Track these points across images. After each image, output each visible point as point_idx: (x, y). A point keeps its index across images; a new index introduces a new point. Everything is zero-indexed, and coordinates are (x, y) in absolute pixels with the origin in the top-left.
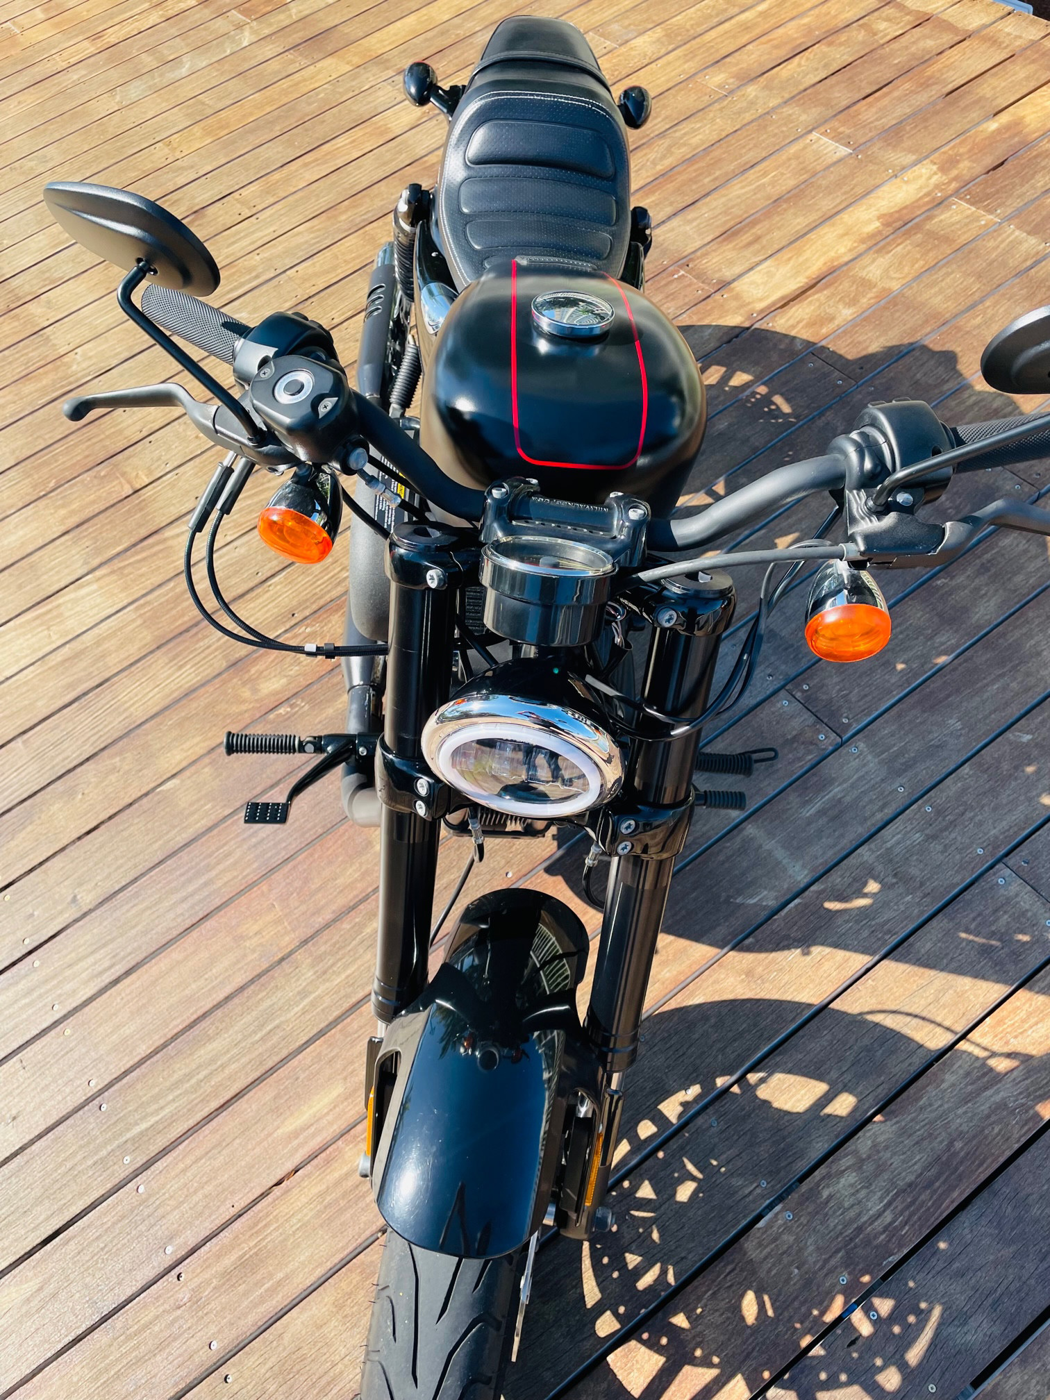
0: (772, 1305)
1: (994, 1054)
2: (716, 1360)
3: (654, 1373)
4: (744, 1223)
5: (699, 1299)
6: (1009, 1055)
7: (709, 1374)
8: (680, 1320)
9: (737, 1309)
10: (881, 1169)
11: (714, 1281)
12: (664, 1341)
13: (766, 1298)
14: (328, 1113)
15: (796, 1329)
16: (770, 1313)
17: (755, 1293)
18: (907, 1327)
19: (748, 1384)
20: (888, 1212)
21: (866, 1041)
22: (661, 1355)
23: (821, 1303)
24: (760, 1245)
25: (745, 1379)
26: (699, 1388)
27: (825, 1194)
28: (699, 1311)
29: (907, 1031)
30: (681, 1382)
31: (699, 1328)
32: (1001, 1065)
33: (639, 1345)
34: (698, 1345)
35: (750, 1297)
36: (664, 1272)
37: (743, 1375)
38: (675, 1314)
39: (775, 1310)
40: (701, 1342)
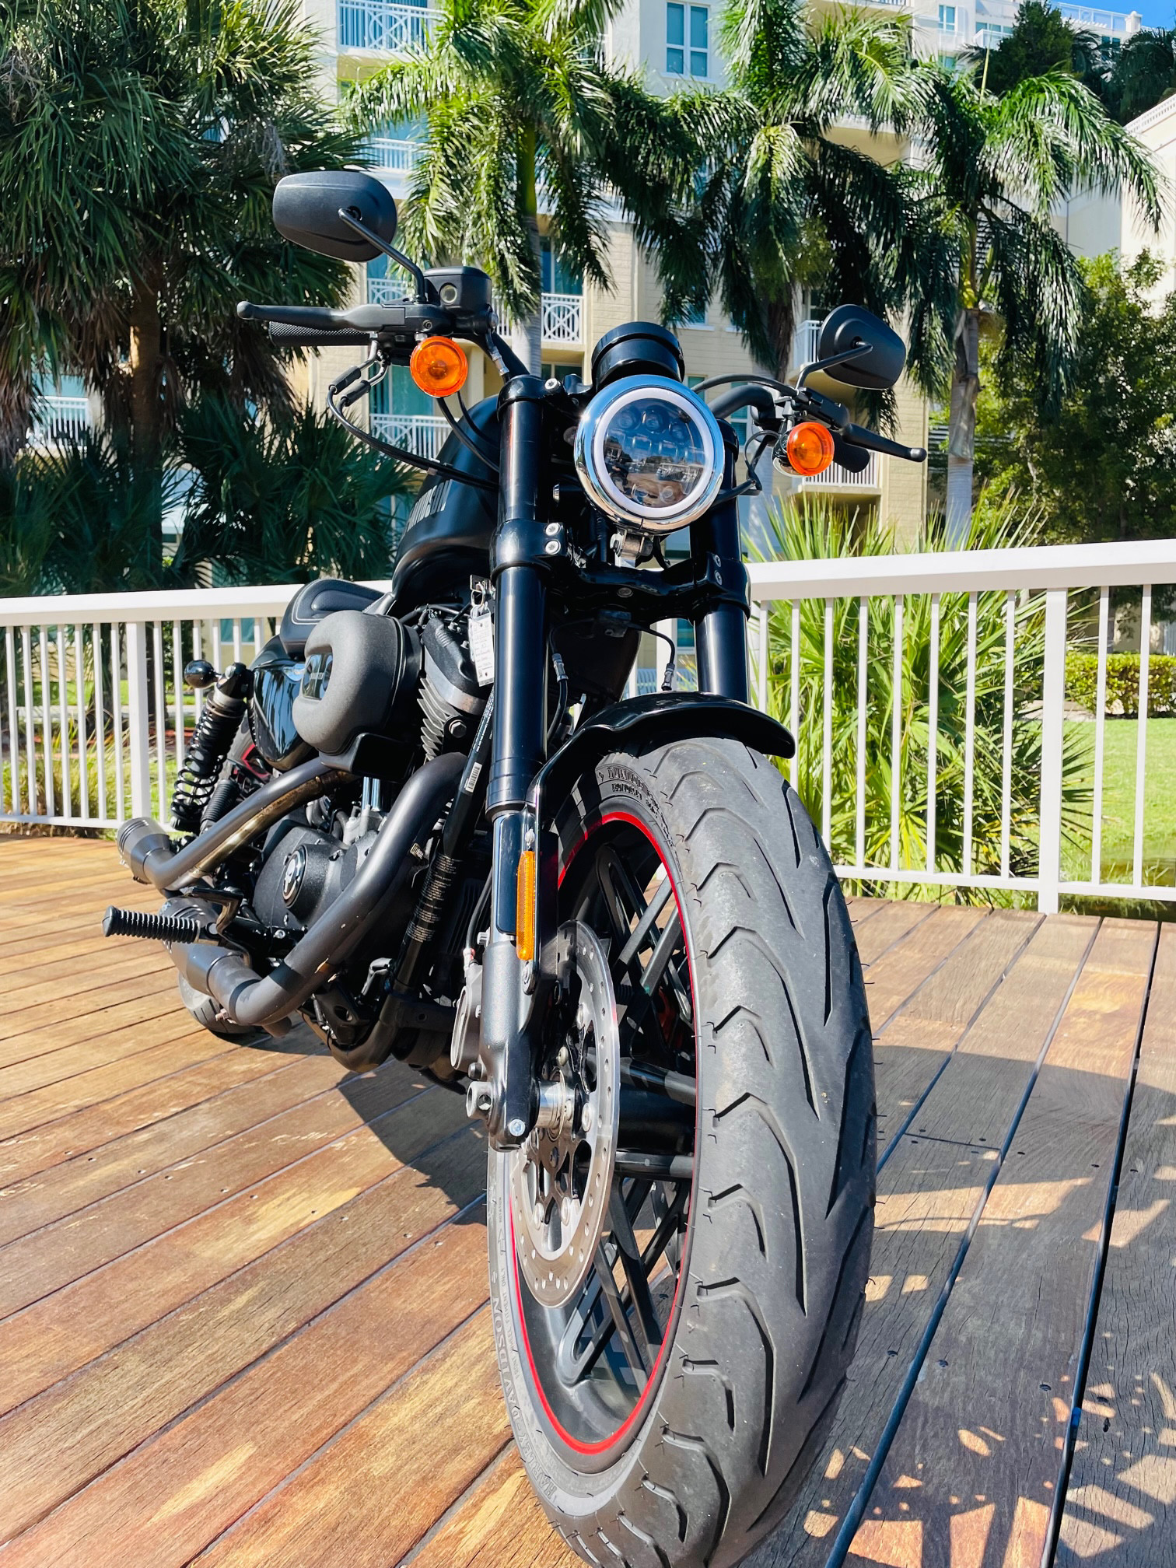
0: (996, 1431)
1: (1013, 1221)
2: (981, 1498)
3: (920, 1540)
4: (901, 1388)
5: (911, 1456)
6: (1026, 1219)
7: (987, 1513)
8: (905, 1482)
9: (962, 1450)
10: (996, 1308)
11: (913, 1437)
12: (905, 1506)
13: (983, 1429)
14: (240, 1478)
15: (1040, 1439)
16: (999, 1438)
17: (968, 1429)
18: (1143, 1397)
19: (1038, 1501)
20: (1034, 1331)
21: (896, 1243)
22: (913, 1520)
23: (1042, 1410)
24: (934, 1393)
25: (1030, 1498)
26: (986, 1529)
27: (963, 1339)
28: (920, 1466)
29: (924, 1228)
30: (959, 1534)
31: (935, 1481)
32: (1028, 1225)
33: (878, 1523)
34: (948, 1493)
35: (965, 1436)
36: (849, 1455)
37: (1024, 1496)
38: (896, 1480)
39: (1001, 1434)
40: (949, 1490)
